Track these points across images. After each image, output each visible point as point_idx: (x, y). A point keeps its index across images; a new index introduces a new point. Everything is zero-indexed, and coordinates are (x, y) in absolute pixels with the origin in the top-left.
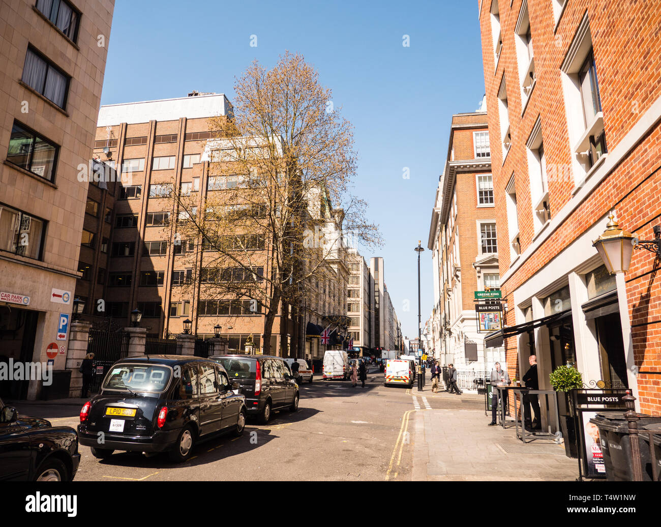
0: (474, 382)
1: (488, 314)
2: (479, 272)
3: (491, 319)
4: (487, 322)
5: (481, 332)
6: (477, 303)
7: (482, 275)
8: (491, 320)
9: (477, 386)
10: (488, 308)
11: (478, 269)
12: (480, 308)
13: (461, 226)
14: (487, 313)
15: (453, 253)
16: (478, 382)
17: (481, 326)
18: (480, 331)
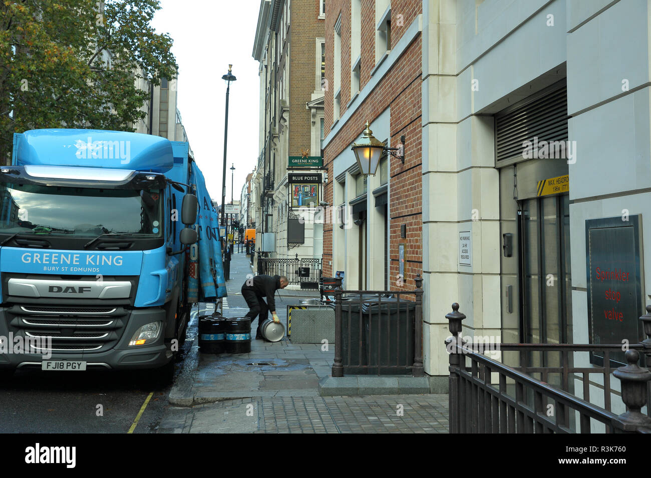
0: (296, 272)
1: (304, 187)
2: (314, 116)
3: (306, 192)
4: (301, 197)
5: (293, 209)
6: (291, 172)
7: (318, 120)
8: (306, 194)
9: (301, 279)
10: (304, 178)
11: (313, 111)
12: (294, 178)
13: (294, 45)
14: (302, 185)
15: (282, 81)
16: (303, 273)
17: (294, 201)
18: (292, 207)
